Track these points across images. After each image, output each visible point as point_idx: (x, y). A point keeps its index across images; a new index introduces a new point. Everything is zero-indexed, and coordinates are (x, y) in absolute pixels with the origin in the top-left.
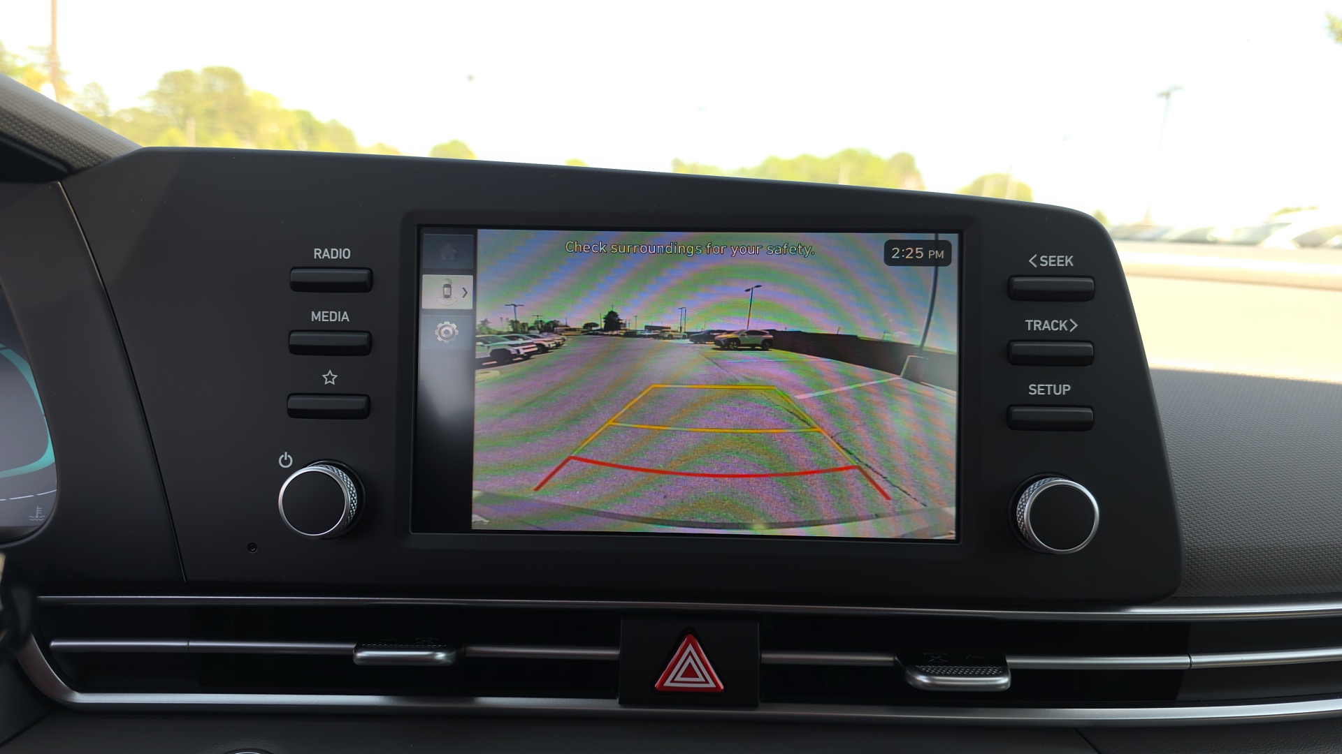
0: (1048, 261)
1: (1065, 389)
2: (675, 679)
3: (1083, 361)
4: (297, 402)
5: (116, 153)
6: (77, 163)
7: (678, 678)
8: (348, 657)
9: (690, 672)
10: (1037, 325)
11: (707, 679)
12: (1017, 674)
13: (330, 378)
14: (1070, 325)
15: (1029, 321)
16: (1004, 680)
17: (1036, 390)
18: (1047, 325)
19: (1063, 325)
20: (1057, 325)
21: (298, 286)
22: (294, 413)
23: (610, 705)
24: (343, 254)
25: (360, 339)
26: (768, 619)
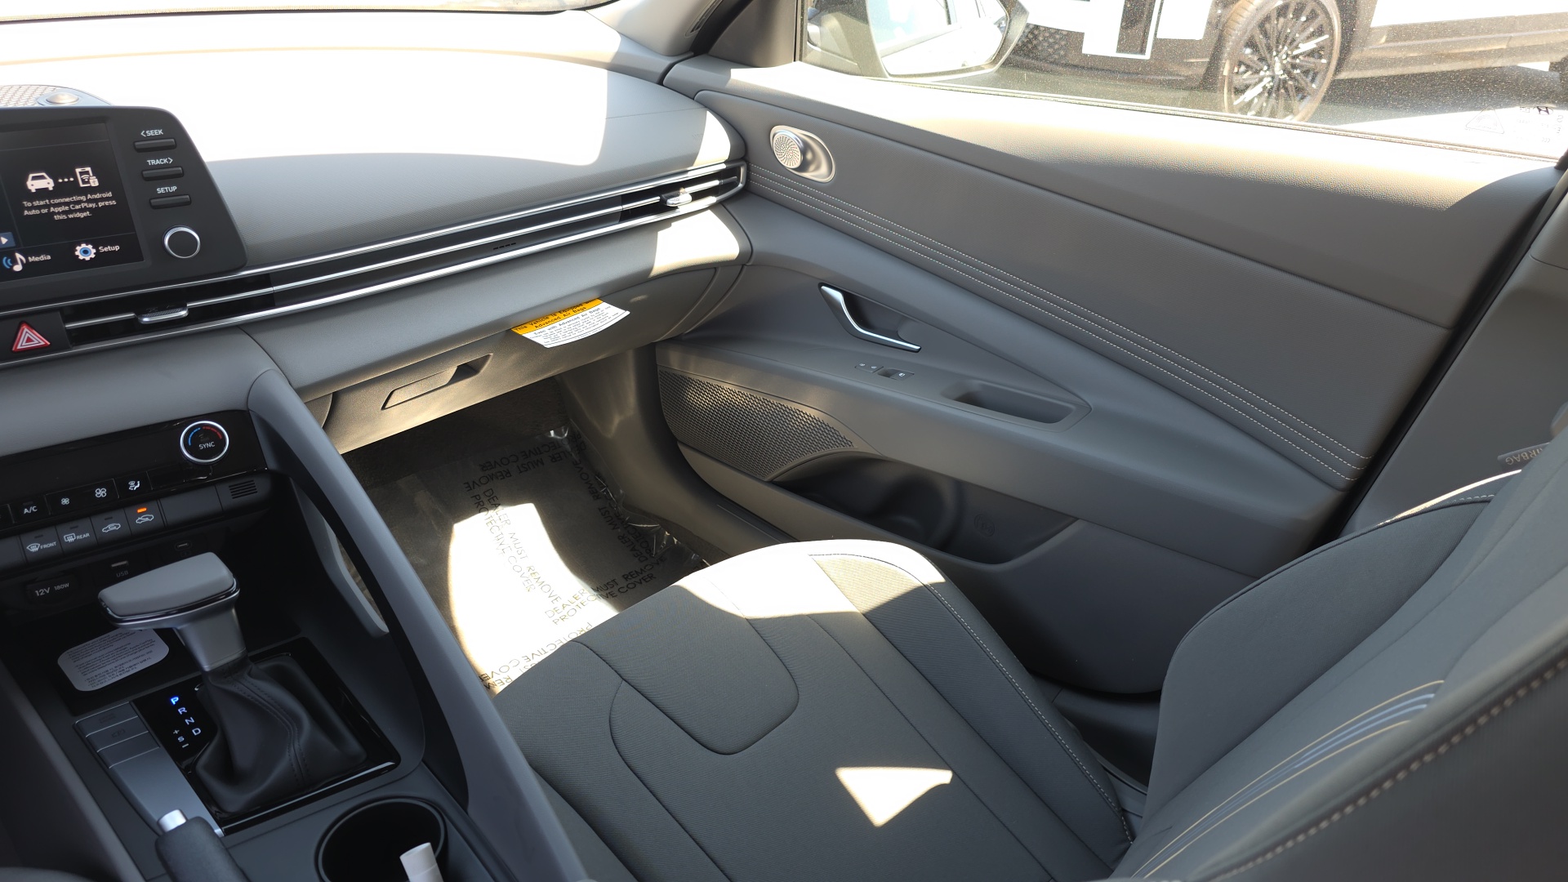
0: (150, 133)
1: (174, 188)
2: (22, 344)
3: (180, 175)
7: (24, 344)
9: (29, 340)
10: (152, 162)
11: (38, 340)
12: (191, 310)
14: (169, 161)
15: (149, 161)
16: (184, 313)
17: (160, 191)
18: (158, 162)
19: (165, 161)
20: (162, 161)
26: (61, 309)
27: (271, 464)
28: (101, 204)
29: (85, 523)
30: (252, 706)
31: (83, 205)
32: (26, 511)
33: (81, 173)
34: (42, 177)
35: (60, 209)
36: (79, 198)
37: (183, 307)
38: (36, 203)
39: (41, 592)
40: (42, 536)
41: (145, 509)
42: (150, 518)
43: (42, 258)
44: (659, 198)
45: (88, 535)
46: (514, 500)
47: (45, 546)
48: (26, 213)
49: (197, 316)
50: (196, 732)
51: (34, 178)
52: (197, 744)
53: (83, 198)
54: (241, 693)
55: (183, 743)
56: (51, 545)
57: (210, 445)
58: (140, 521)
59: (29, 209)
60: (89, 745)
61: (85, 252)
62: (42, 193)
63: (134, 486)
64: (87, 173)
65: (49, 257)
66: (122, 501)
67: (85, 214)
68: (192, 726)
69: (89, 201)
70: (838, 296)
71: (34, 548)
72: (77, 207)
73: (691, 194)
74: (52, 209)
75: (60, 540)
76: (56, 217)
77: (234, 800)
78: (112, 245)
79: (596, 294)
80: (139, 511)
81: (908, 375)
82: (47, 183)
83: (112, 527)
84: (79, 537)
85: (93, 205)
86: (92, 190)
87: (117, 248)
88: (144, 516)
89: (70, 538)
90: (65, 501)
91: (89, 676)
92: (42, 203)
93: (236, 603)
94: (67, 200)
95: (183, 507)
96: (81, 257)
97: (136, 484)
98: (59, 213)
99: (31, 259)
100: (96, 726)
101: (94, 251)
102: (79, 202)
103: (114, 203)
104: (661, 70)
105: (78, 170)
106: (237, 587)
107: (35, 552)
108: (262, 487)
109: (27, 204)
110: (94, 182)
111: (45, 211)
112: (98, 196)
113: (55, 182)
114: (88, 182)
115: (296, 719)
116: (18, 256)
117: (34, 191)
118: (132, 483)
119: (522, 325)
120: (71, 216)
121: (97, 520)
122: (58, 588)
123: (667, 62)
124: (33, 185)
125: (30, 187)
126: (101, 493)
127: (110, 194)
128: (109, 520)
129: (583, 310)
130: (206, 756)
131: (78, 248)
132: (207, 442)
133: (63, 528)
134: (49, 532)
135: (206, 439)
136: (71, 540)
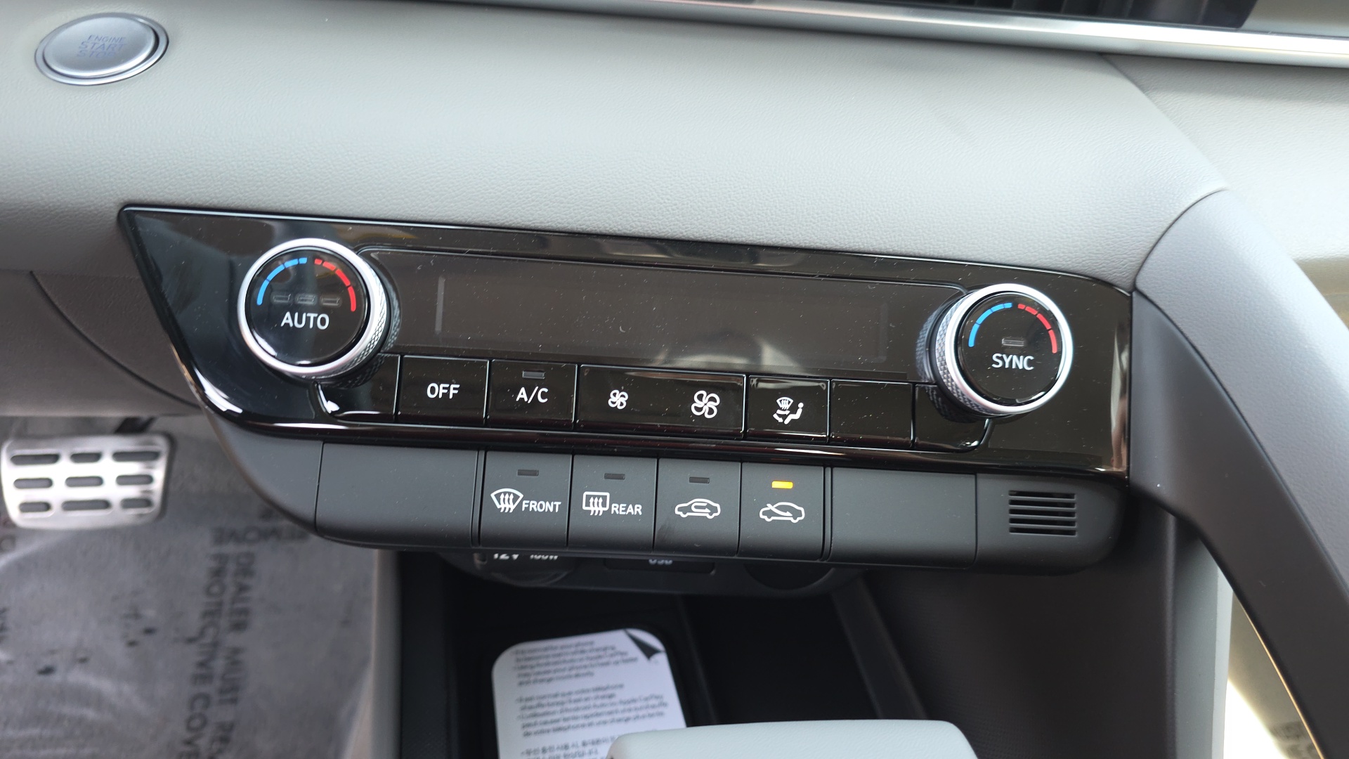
29: (644, 473)
32: (522, 394)
39: (502, 556)
40: (535, 473)
41: (788, 485)
42: (796, 514)
45: (638, 509)
47: (534, 506)
56: (548, 506)
57: (1021, 363)
58: (770, 514)
66: (746, 446)
71: (505, 501)
75: (571, 502)
80: (776, 485)
84: (619, 509)
89: (596, 504)
97: (793, 409)
107: (506, 515)
121: (676, 472)
122: (536, 557)
128: (701, 486)
132: (1020, 353)
133: (589, 467)
134: (554, 467)
135: (1020, 344)
136: (596, 508)
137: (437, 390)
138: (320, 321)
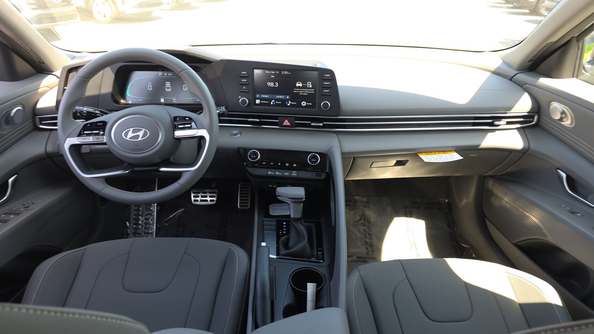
0: (327, 75)
1: (328, 91)
2: (284, 124)
3: (330, 88)
4: (241, 90)
5: (219, 59)
6: (214, 61)
8: (247, 121)
9: (286, 123)
10: (325, 83)
11: (288, 124)
12: (324, 124)
13: (244, 88)
16: (321, 124)
17: (325, 91)
19: (328, 83)
21: (240, 77)
22: (241, 92)
23: (278, 127)
24: (245, 73)
25: (248, 83)
26: (296, 117)
27: (327, 170)
28: (311, 92)
29: (281, 171)
30: (298, 231)
31: (307, 92)
32: (271, 164)
33: (309, 84)
34: (300, 83)
35: (301, 92)
36: (306, 90)
37: (322, 123)
38: (297, 89)
39: (270, 186)
40: (272, 171)
43: (294, 103)
44: (492, 121)
45: (281, 174)
46: (418, 217)
47: (272, 173)
48: (294, 91)
49: (324, 126)
50: (284, 232)
51: (298, 83)
52: (283, 235)
53: (307, 90)
54: (296, 226)
55: (281, 233)
56: (273, 173)
57: (314, 160)
59: (295, 90)
60: (263, 225)
61: (304, 104)
62: (299, 87)
63: (295, 165)
64: (310, 84)
65: (296, 103)
66: (291, 168)
67: (307, 94)
68: (285, 231)
69: (308, 91)
70: (564, 175)
71: (269, 173)
72: (305, 92)
73: (507, 122)
74: (300, 92)
75: (275, 173)
76: (300, 94)
77: (283, 251)
78: (310, 103)
79: (453, 149)
80: (294, 172)
81: (582, 215)
82: (301, 85)
83: (287, 174)
84: (279, 174)
85: (309, 92)
86: (310, 88)
87: (311, 104)
88: (294, 174)
89: (277, 173)
90: (279, 164)
91: (273, 211)
92: (298, 90)
93: (304, 202)
94: (303, 90)
95: (304, 175)
96: (302, 105)
98: (301, 93)
99: (292, 103)
100: (267, 222)
101: (306, 104)
102: (306, 91)
103: (313, 92)
104: (512, 75)
105: (308, 83)
106: (305, 198)
107: (270, 174)
108: (323, 176)
109: (295, 89)
110: (311, 86)
111: (298, 92)
112: (310, 90)
113: (302, 85)
114: (309, 86)
115: (304, 238)
116: (290, 102)
117: (297, 86)
118: (294, 164)
119: (421, 153)
120: (303, 94)
121: (284, 171)
122: (274, 186)
123: (515, 72)
124: (298, 85)
125: (297, 85)
126: (287, 164)
127: (313, 90)
128: (287, 172)
129: (446, 153)
130: (283, 239)
131: (302, 102)
132: (314, 159)
133: (277, 170)
134: (274, 170)
135: (314, 158)
136: (277, 174)
137: (264, 163)
138: (255, 157)
